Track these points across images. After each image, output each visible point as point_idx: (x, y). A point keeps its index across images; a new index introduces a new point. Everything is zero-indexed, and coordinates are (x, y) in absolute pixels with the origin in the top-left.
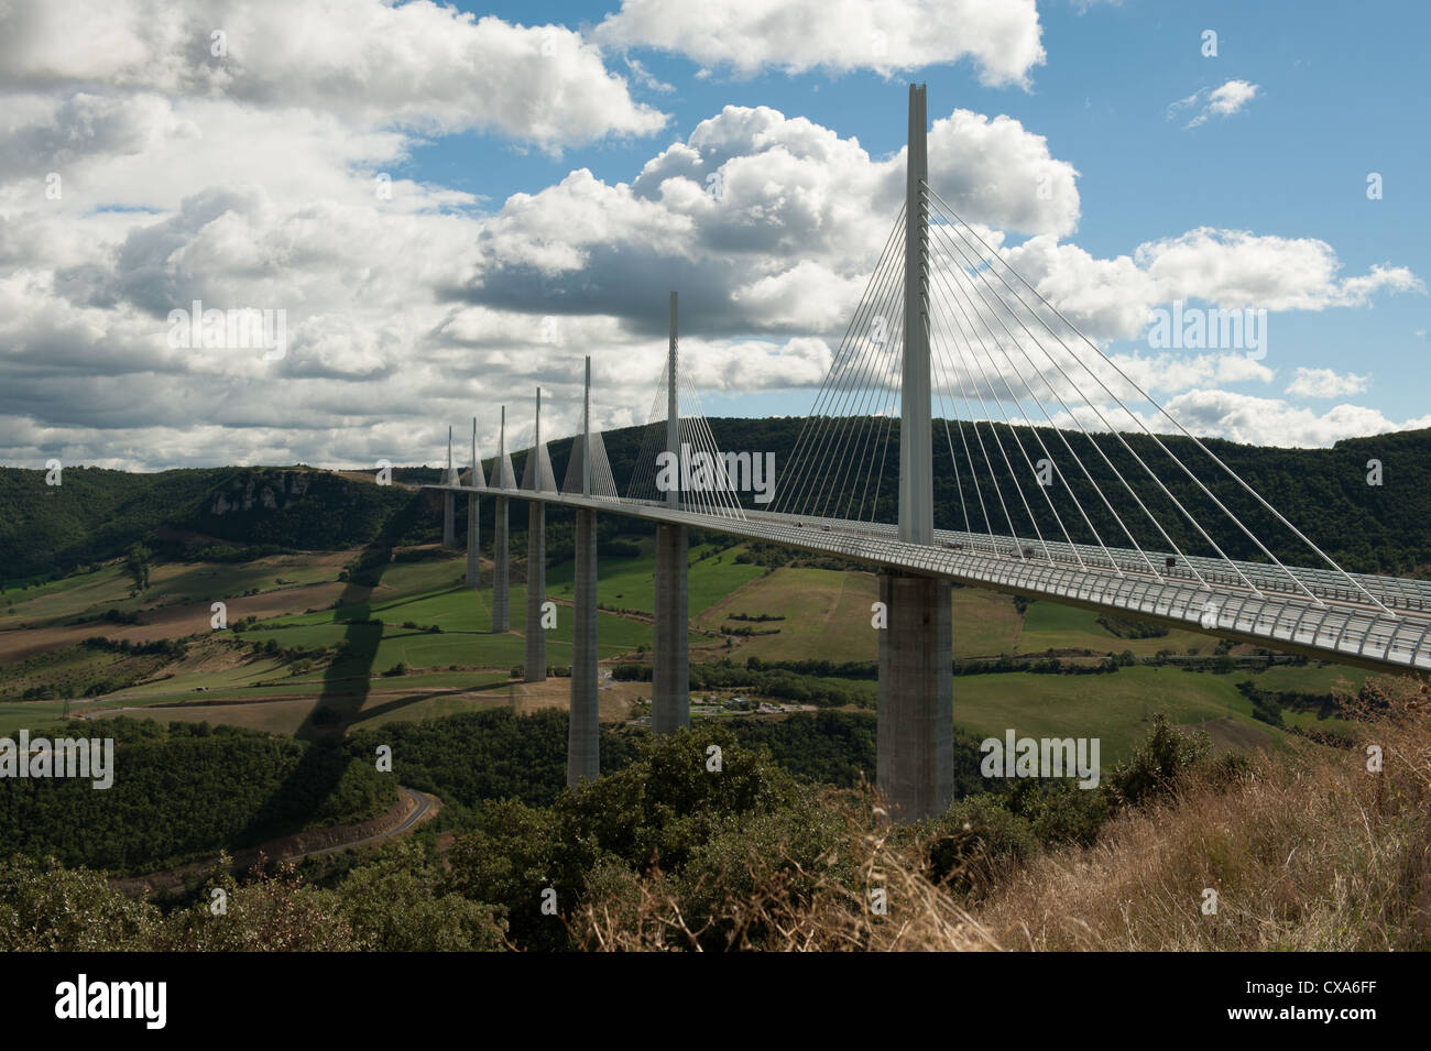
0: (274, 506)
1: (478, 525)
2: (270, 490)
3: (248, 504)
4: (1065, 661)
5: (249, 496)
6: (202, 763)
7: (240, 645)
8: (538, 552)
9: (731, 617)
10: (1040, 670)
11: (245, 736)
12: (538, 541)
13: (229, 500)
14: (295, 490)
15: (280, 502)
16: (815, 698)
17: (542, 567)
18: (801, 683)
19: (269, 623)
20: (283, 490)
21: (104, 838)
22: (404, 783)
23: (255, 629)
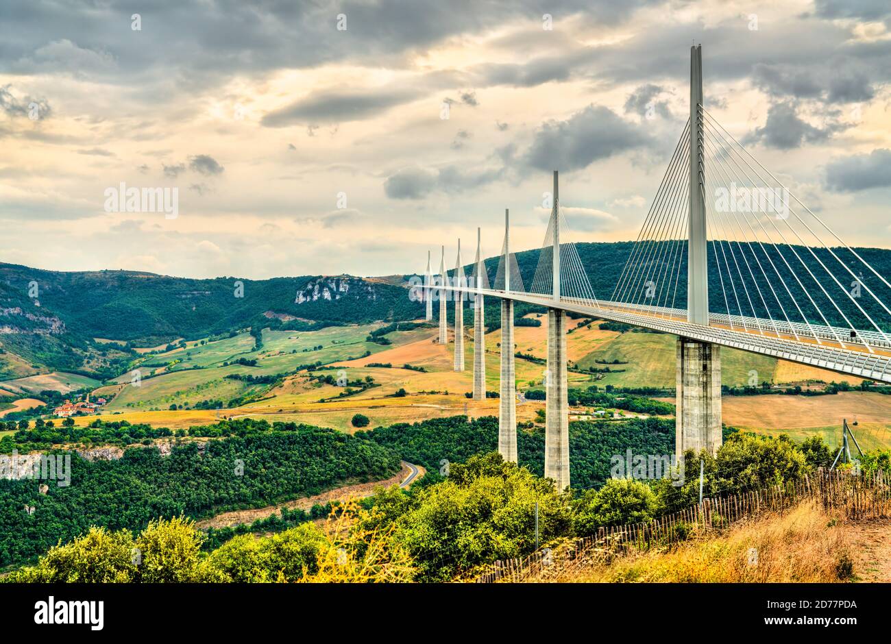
0: (330, 299)
1: (445, 308)
2: (327, 289)
3: (315, 298)
4: (804, 388)
5: (316, 293)
6: (292, 446)
7: (312, 378)
8: (480, 324)
9: (597, 362)
10: (789, 393)
11: (316, 431)
12: (480, 318)
13: (304, 295)
14: (341, 289)
15: (333, 296)
16: (648, 410)
17: (483, 333)
18: (639, 401)
19: (328, 366)
20: (335, 290)
21: (240, 487)
22: (404, 459)
23: (320, 369)
